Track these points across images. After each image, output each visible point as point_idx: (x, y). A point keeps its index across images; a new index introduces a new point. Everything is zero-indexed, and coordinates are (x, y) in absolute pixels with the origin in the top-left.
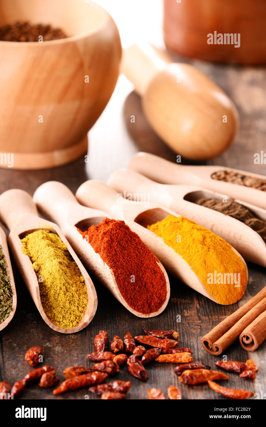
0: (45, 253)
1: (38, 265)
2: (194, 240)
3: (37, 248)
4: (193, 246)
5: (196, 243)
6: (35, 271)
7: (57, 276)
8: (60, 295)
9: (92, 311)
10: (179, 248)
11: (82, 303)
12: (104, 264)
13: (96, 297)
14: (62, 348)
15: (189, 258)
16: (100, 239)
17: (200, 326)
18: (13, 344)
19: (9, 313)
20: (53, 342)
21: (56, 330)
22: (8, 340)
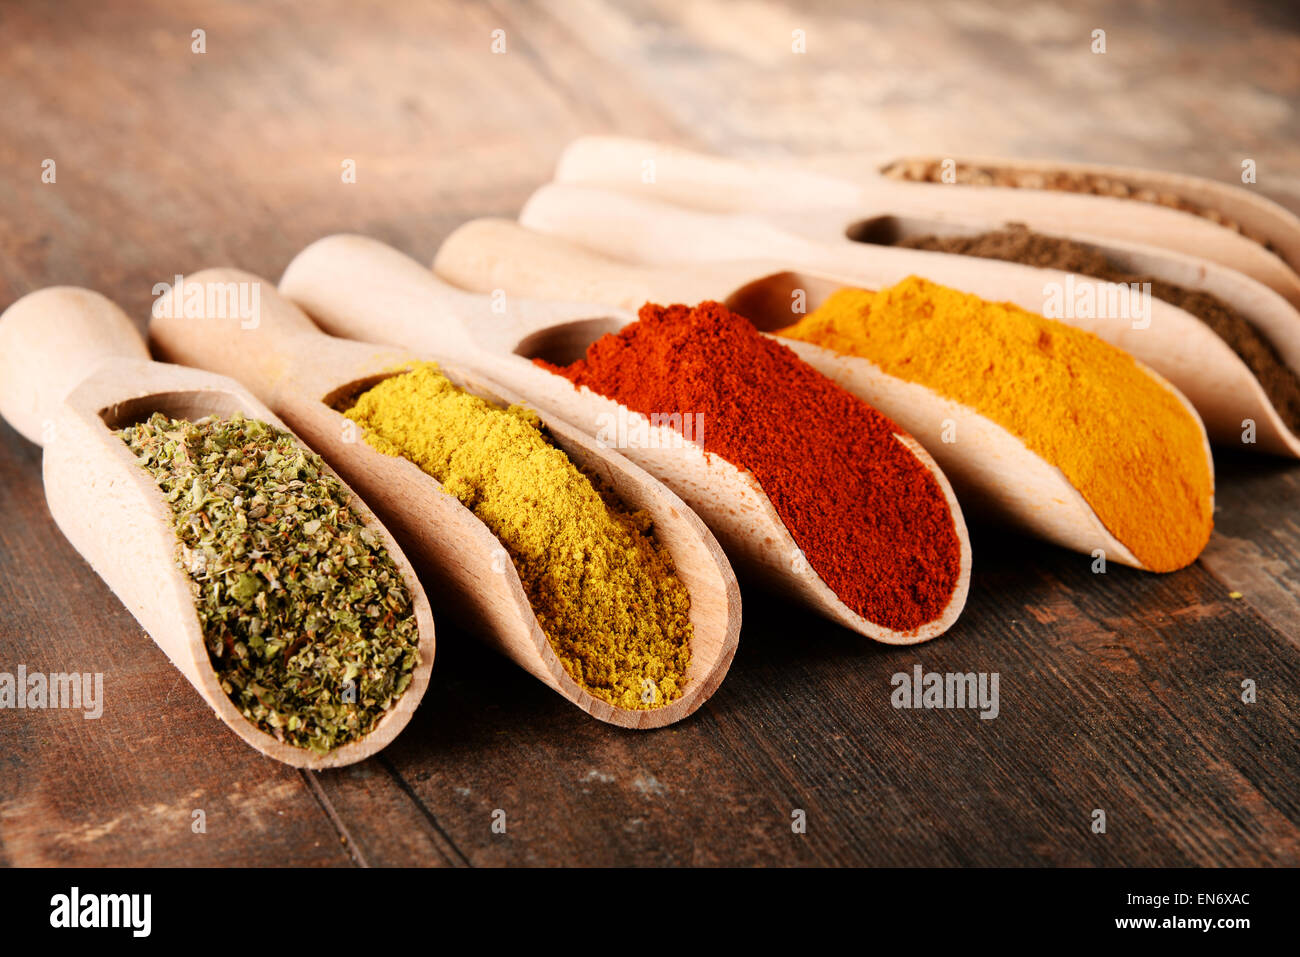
0: (480, 434)
1: (467, 481)
2: (1004, 343)
4: (1007, 366)
5: (1013, 353)
6: (463, 502)
7: (561, 505)
8: (586, 581)
9: (725, 632)
10: (951, 382)
11: (670, 608)
12: (708, 457)
14: (660, 781)
15: (1007, 410)
16: (662, 368)
17: (1127, 649)
18: (459, 790)
19: (409, 671)
20: (610, 764)
21: (603, 720)
22: (427, 777)
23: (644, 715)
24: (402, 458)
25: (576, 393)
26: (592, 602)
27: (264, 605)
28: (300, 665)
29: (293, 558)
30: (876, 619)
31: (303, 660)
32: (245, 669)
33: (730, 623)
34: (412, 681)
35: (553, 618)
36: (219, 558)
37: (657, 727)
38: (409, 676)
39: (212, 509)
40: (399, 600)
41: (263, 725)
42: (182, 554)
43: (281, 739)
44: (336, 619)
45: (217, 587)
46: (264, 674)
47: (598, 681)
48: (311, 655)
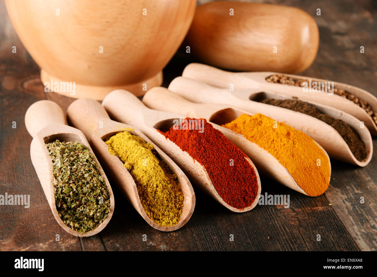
0: (135, 152)
1: (130, 164)
2: (277, 134)
3: (125, 148)
4: (277, 141)
5: (280, 137)
6: (128, 170)
7: (152, 172)
8: (156, 193)
9: (190, 208)
10: (263, 143)
11: (178, 200)
12: (194, 161)
13: (194, 194)
14: (167, 246)
15: (275, 152)
16: (186, 137)
17: (297, 218)
18: (116, 245)
19: (107, 214)
20: (156, 241)
21: (156, 229)
22: (109, 240)
23: (167, 228)
24: (116, 156)
25: (166, 140)
26: (157, 198)
27: (72, 195)
28: (80, 210)
29: (80, 183)
30: (233, 206)
31: (80, 209)
32: (65, 211)
33: (192, 206)
34: (107, 216)
35: (147, 201)
36: (62, 182)
37: (170, 231)
38: (107, 215)
39: (62, 169)
40: (106, 196)
41: (69, 225)
42: (53, 180)
43: (73, 229)
44: (89, 199)
45: (60, 189)
46: (70, 212)
47: (156, 218)
48: (83, 208)
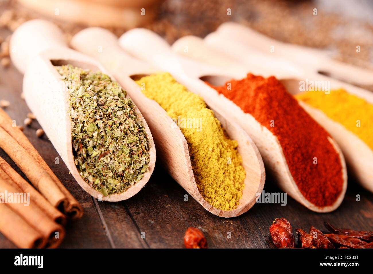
18: (150, 221)
19: (143, 173)
20: (206, 226)
21: (207, 210)
22: (139, 213)
23: (221, 212)
24: (154, 101)
26: (212, 167)
27: (96, 136)
28: (104, 161)
29: (110, 122)
31: (106, 160)
32: (84, 158)
33: (259, 187)
34: (143, 177)
36: (84, 115)
37: (225, 217)
38: (142, 175)
39: (84, 98)
40: (145, 147)
41: (86, 179)
42: (71, 111)
43: (92, 186)
44: (121, 148)
45: (81, 125)
46: (90, 161)
48: (109, 159)
